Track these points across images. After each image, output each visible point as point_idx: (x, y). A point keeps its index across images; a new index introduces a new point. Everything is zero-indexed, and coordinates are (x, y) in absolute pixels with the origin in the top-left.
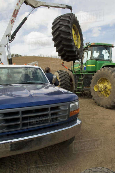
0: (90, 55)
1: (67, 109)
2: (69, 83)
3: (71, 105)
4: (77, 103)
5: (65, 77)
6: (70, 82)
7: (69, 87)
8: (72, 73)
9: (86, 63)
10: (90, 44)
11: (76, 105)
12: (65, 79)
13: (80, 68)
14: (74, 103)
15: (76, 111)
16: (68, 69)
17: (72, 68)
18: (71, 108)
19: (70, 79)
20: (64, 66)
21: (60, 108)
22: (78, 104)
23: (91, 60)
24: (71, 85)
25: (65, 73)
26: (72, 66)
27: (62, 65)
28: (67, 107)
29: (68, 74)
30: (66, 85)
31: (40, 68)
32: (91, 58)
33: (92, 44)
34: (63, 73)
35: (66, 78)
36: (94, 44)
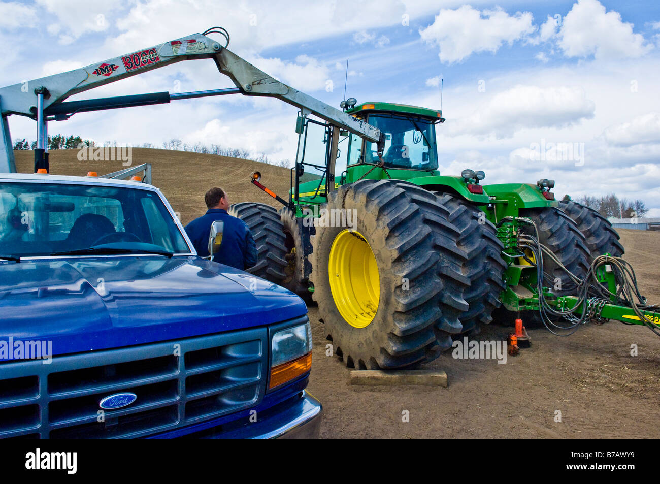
0: (360, 148)
1: (260, 355)
2: (283, 254)
3: (277, 338)
4: (300, 332)
5: (266, 229)
6: (286, 249)
7: (281, 268)
8: (294, 213)
9: (343, 178)
10: (358, 108)
11: (295, 337)
12: (265, 237)
13: (321, 195)
14: (289, 332)
15: (298, 365)
16: (278, 198)
17: (293, 196)
18: (277, 352)
19: (285, 236)
20: (262, 188)
21: (231, 352)
22: (307, 334)
23: (363, 164)
24: (287, 259)
25: (265, 214)
26: (294, 188)
27: (254, 181)
28: (260, 346)
29: (279, 217)
30: (268, 259)
31: (158, 190)
32: (362, 158)
33: (365, 108)
34: (259, 213)
35: (270, 234)
36: (372, 108)
